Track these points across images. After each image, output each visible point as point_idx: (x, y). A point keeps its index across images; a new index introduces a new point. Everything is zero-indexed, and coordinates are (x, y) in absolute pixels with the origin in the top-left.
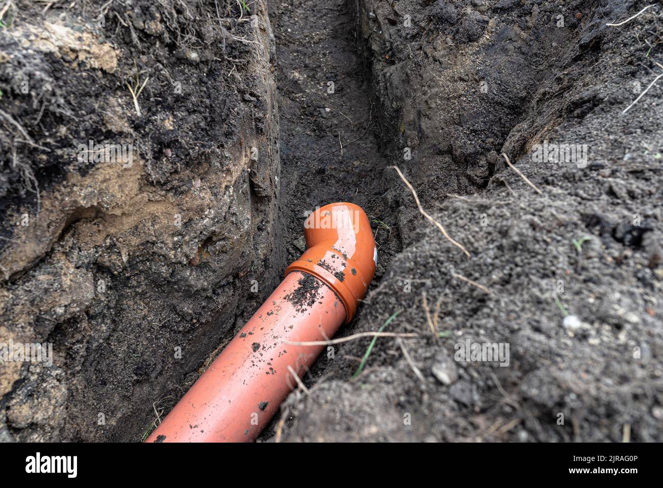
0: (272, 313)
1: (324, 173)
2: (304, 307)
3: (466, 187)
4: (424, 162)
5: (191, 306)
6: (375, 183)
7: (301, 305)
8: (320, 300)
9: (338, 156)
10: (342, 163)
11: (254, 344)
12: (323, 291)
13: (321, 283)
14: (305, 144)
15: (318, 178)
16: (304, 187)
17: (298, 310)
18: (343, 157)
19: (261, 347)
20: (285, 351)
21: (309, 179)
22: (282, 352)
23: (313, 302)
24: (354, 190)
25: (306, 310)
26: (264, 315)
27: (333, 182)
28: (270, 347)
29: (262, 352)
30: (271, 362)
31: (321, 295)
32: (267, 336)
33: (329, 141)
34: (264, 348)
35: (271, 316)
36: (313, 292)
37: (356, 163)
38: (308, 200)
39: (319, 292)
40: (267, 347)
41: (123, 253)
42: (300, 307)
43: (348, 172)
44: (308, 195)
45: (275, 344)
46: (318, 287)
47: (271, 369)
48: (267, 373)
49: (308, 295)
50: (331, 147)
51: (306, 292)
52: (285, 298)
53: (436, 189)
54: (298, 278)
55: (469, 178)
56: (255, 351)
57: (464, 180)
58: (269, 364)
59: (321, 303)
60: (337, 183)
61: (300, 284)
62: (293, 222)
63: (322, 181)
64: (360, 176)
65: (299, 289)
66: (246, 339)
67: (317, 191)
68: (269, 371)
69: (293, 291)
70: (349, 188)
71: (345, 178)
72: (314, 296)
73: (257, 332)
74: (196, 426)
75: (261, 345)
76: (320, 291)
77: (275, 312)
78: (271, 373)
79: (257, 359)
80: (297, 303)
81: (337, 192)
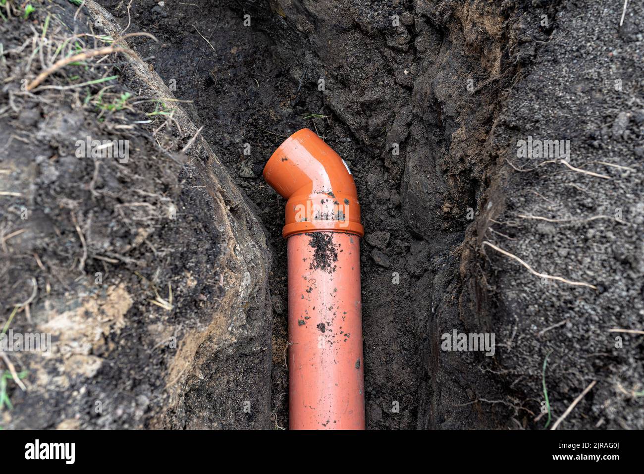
0: (311, 289)
1: (213, 83)
2: (332, 266)
3: (393, 58)
4: (331, 45)
5: (257, 344)
6: (268, 64)
7: (329, 265)
8: (340, 249)
9: (211, 53)
10: (220, 59)
11: (318, 326)
12: (336, 239)
13: (330, 234)
14: (172, 62)
15: (211, 91)
16: (207, 111)
17: (330, 272)
18: (217, 52)
19: (326, 325)
20: (345, 313)
21: (204, 98)
22: (344, 316)
23: (336, 256)
24: (252, 81)
25: (335, 266)
26: (306, 295)
27: (228, 86)
28: (333, 319)
29: (330, 328)
30: (342, 330)
31: (337, 244)
32: (323, 312)
33: (190, 42)
34: (328, 323)
35: (312, 291)
36: (330, 247)
37: (234, 51)
38: (220, 122)
39: (334, 243)
40: (330, 321)
41: (197, 374)
42: (329, 268)
43: (233, 66)
44: (217, 117)
45: (334, 314)
46: (330, 240)
47: (346, 335)
48: (345, 340)
49: (328, 252)
50: (198, 49)
51: (325, 251)
52: (311, 268)
53: (361, 68)
54: (308, 242)
55: (393, 49)
56: (323, 332)
57: (387, 53)
58: (341, 333)
59: (342, 251)
60: (231, 84)
61: (313, 247)
62: (225, 155)
63: (217, 92)
64: (248, 64)
65: (317, 251)
66: (307, 325)
67: (221, 107)
68: (344, 338)
69: (313, 257)
70: (247, 83)
71: (235, 75)
72: (332, 250)
73: (311, 313)
74: (328, 422)
75: (324, 323)
76: (334, 241)
77: (313, 287)
78: (347, 338)
79: (331, 337)
80: (324, 266)
81: (239, 95)
